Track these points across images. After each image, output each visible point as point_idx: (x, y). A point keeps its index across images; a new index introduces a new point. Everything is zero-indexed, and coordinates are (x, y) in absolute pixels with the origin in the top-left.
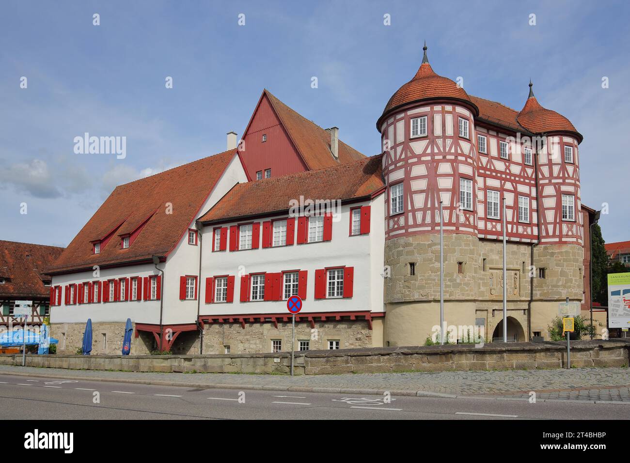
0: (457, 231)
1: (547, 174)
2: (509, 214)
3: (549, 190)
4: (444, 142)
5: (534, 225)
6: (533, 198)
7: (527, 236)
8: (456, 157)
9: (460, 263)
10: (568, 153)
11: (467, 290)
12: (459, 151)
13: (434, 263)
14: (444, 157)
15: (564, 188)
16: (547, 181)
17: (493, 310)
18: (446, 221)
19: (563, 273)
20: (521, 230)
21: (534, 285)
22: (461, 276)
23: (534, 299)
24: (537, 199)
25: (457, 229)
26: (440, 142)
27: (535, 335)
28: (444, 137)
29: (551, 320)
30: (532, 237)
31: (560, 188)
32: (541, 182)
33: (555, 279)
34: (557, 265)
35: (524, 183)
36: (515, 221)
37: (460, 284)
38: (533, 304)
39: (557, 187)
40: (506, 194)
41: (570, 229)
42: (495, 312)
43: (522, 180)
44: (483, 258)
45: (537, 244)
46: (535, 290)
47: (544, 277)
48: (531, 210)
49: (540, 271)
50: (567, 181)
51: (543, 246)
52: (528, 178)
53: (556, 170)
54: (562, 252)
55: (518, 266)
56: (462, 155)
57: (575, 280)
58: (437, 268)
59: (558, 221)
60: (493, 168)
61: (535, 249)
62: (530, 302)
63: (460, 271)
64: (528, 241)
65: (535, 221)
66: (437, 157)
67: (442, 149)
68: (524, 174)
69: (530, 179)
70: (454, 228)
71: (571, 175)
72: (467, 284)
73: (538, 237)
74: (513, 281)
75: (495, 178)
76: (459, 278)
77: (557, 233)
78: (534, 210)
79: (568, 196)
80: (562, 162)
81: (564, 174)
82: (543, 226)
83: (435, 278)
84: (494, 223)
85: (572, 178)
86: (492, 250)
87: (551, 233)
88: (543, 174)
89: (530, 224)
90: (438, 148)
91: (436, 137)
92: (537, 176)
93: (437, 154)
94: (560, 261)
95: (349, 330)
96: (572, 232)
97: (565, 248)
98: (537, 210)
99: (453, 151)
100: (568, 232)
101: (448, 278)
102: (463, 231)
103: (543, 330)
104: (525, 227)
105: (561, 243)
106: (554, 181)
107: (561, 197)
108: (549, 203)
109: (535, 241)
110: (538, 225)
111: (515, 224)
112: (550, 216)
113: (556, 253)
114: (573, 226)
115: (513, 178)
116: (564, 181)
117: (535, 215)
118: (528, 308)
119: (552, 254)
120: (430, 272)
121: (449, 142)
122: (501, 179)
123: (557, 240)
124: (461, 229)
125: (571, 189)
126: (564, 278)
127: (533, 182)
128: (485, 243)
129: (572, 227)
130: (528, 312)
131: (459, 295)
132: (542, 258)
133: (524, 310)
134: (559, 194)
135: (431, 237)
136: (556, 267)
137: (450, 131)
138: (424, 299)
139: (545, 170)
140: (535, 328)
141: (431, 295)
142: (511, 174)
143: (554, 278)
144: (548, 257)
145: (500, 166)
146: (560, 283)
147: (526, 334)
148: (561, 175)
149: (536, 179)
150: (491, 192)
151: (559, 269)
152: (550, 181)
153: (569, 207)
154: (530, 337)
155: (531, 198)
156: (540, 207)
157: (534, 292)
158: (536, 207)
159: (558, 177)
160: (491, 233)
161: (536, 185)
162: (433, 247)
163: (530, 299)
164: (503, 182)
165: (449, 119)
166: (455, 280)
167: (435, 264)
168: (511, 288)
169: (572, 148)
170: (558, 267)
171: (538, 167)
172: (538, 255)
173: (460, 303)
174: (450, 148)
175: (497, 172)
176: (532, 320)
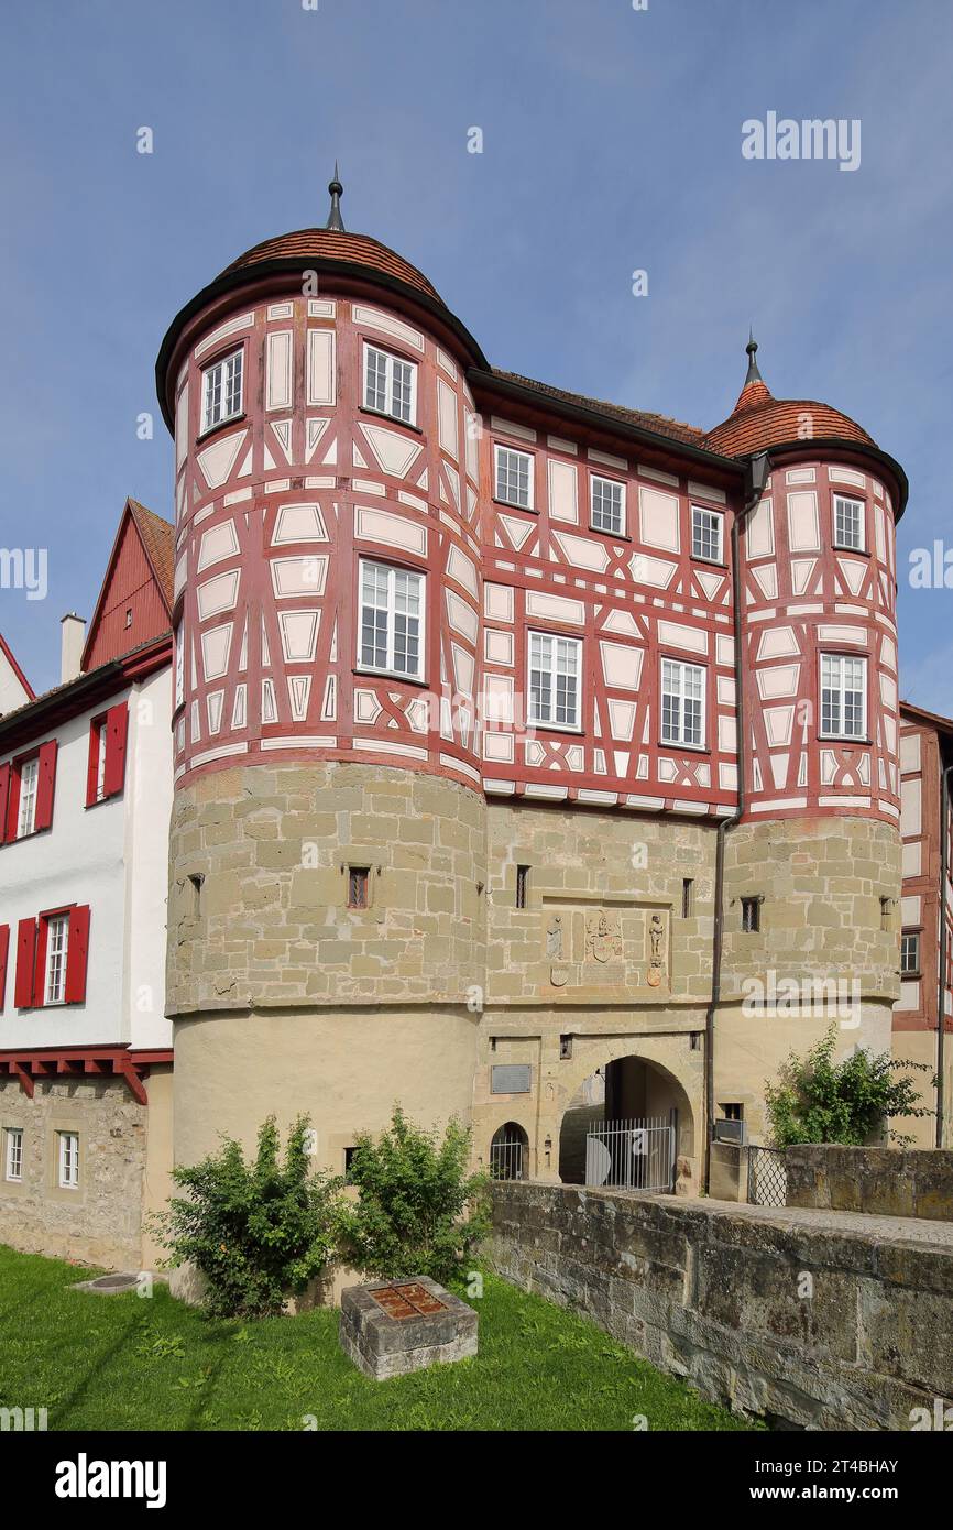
0: (344, 755)
1: (770, 589)
2: (622, 718)
3: (777, 642)
4: (299, 430)
5: (726, 757)
6: (724, 671)
7: (695, 794)
8: (344, 481)
9: (359, 873)
10: (848, 521)
11: (389, 970)
12: (359, 461)
13: (253, 874)
14: (298, 483)
15: (829, 633)
16: (770, 613)
17: (565, 1038)
18: (299, 715)
19: (819, 914)
20: (668, 770)
21: (725, 952)
22: (353, 918)
23: (722, 997)
24: (736, 673)
25: (345, 743)
26: (282, 429)
27: (728, 1116)
28: (300, 410)
29: (778, 1066)
30: (714, 795)
31: (813, 632)
32: (753, 617)
33: (792, 931)
34: (801, 885)
35: (686, 619)
36: (646, 740)
37: (356, 947)
38: (721, 1015)
39: (806, 630)
40: (610, 653)
41: (848, 768)
42: (575, 1042)
43: (678, 608)
44: (515, 864)
45: (736, 822)
46: (727, 971)
47: (755, 927)
48: (715, 709)
49: (745, 909)
50: (840, 609)
51: (753, 826)
52: (702, 602)
53: (802, 572)
54: (815, 842)
55: (665, 893)
56: (373, 473)
57: (862, 933)
58: (263, 890)
59: (805, 740)
60: (553, 558)
61: (729, 837)
62: (712, 1007)
63: (357, 898)
64: (701, 809)
65: (728, 741)
66: (272, 488)
67: (289, 455)
68: (686, 588)
69: (715, 607)
70: (330, 742)
71: (855, 589)
72: (389, 948)
73: (740, 798)
74: (645, 941)
75: (566, 591)
76: (347, 926)
77: (803, 780)
78: (725, 710)
79: (843, 660)
80: (824, 546)
81: (828, 587)
82: (756, 762)
83: (257, 925)
84: (556, 746)
85: (861, 600)
86: (554, 839)
87: (780, 782)
88: (757, 592)
89: (709, 755)
90: (278, 455)
91: (273, 413)
92: (737, 598)
93: (274, 476)
94: (810, 871)
95: (98, 1104)
96: (856, 776)
97: (826, 831)
98: (737, 709)
99: (331, 458)
100: (840, 775)
101: (302, 928)
102: (370, 754)
103: (752, 1099)
104: (687, 763)
105: (816, 813)
106: (792, 611)
107: (817, 663)
108: (777, 682)
109: (729, 811)
110: (738, 759)
111: (645, 749)
112: (778, 724)
113: (795, 845)
114: (859, 757)
115: (639, 599)
116: (829, 610)
117: (727, 726)
118: (704, 1028)
119: (784, 851)
120: (242, 905)
121: (316, 427)
122: (588, 597)
123: (801, 802)
124: (360, 744)
125: (857, 636)
126: (824, 929)
127: (723, 619)
128: (526, 813)
129: (856, 760)
130: (704, 1039)
131: (349, 989)
132: (752, 866)
133: (694, 1034)
134: (813, 652)
135: (246, 776)
136: (795, 893)
137: (321, 389)
138: (223, 1003)
139: (766, 578)
140: (725, 1092)
141: (244, 990)
142: (632, 587)
143: (788, 930)
144: (770, 860)
145: (588, 555)
146: (809, 946)
147: (698, 1110)
148: (819, 590)
149: (736, 610)
150: (549, 640)
151: (807, 898)
152: (781, 611)
153: (848, 695)
154: (710, 1120)
155: (717, 671)
156: (746, 700)
157: (723, 977)
158: (733, 699)
159: (809, 597)
160: (544, 777)
161: (736, 629)
162: (252, 816)
163: (710, 1000)
164: (598, 608)
165: (321, 346)
166: (332, 933)
167: (258, 876)
168: (635, 964)
169: (862, 504)
170: (805, 894)
171: (742, 570)
172: (739, 856)
173: (361, 1018)
174: (322, 451)
175: (573, 572)
176: (717, 1067)
